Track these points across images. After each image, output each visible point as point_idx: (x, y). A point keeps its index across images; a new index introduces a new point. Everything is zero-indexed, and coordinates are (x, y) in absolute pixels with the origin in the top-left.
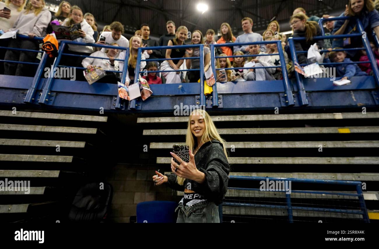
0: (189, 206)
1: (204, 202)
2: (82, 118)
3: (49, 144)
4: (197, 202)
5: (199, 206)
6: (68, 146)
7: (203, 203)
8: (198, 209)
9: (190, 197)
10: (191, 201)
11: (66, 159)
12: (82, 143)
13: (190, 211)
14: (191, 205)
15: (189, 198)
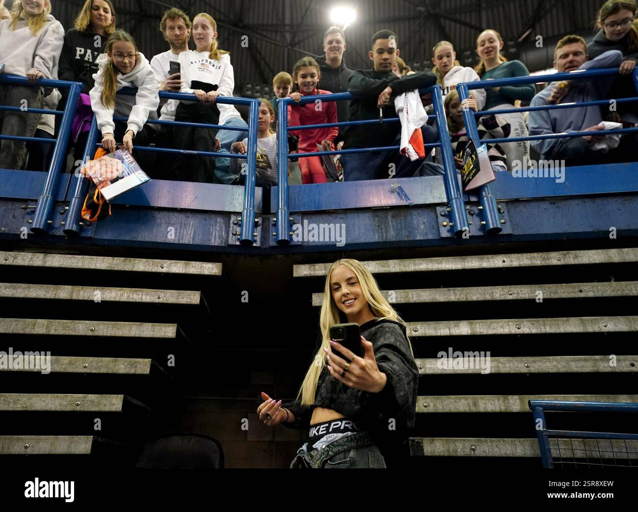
0: (319, 449)
1: (350, 436)
2: (162, 268)
3: (92, 330)
4: (335, 438)
5: (339, 445)
6: (137, 335)
7: (348, 439)
8: (339, 452)
9: (321, 429)
10: (324, 439)
11: (136, 366)
12: (169, 326)
13: (322, 458)
14: (324, 447)
15: (318, 433)
